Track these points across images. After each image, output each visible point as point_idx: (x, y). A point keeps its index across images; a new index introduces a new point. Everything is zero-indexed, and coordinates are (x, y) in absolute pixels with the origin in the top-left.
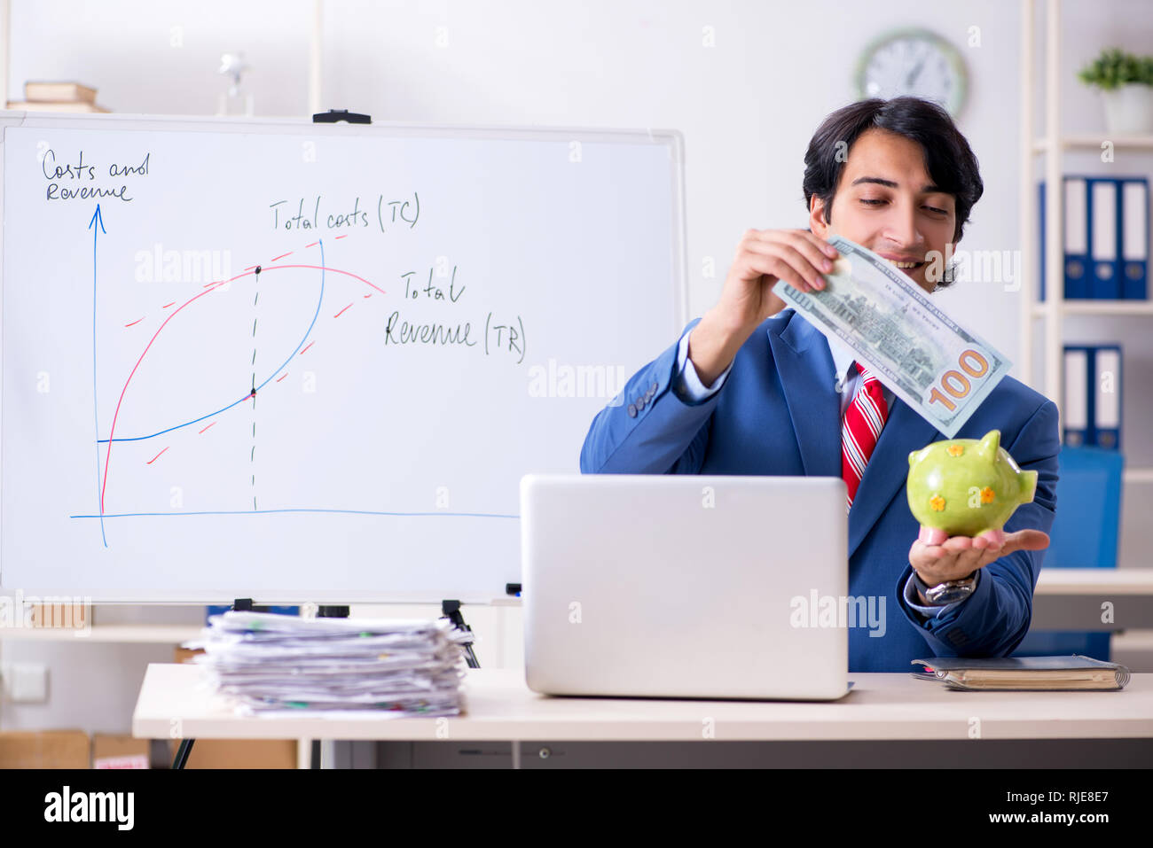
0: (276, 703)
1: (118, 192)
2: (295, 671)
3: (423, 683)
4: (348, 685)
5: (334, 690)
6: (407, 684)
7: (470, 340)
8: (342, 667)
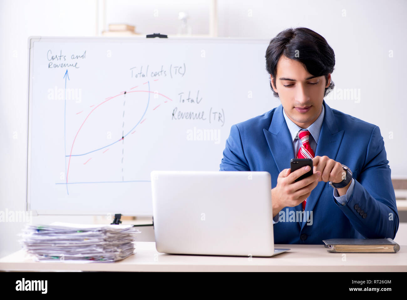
0: (48, 257)
1: (74, 65)
2: (53, 245)
3: (100, 250)
4: (72, 250)
5: (68, 252)
6: (94, 250)
7: (204, 117)
8: (70, 244)
